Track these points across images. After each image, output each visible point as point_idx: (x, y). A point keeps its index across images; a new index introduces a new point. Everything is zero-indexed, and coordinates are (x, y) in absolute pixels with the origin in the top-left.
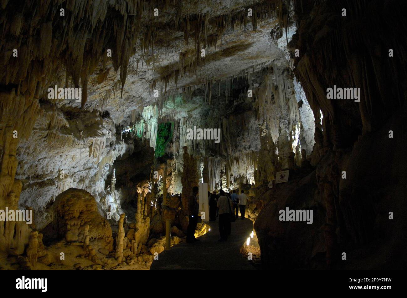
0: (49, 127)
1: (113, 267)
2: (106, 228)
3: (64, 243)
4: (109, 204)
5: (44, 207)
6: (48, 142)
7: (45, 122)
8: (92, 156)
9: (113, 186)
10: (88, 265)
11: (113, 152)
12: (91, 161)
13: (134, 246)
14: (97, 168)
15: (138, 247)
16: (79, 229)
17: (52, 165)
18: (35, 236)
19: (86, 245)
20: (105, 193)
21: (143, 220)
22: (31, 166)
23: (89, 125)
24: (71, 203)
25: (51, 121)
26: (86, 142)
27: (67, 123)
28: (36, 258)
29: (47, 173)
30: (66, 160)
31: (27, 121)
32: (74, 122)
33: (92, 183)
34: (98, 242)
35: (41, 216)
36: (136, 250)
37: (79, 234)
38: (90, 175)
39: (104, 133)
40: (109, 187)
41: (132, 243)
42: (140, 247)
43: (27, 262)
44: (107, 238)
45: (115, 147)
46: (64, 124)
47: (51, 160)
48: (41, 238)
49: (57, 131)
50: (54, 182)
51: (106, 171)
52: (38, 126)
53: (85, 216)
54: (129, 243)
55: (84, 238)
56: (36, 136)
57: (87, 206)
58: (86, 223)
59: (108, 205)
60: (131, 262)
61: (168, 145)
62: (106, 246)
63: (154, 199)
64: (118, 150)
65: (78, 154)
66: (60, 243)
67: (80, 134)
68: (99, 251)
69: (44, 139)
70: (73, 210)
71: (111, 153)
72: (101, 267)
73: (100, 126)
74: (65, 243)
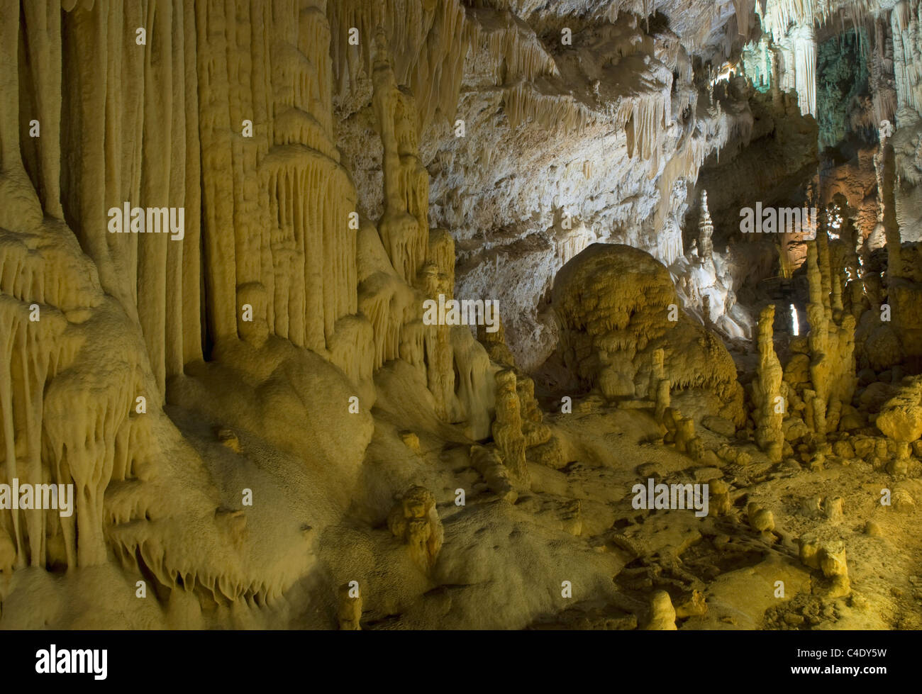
0: (506, 79)
1: (757, 476)
2: (715, 354)
3: (598, 404)
4: (701, 292)
5: (532, 311)
6: (509, 125)
7: (491, 67)
8: (635, 157)
9: (706, 241)
10: (680, 469)
11: (694, 142)
12: (637, 175)
13: (813, 407)
14: (655, 193)
15: (827, 412)
16: (633, 361)
17: (534, 195)
18: (510, 387)
19: (664, 407)
20: (688, 263)
21: (834, 325)
22: (480, 203)
23: (615, 62)
24: (600, 286)
25: (505, 60)
26: (615, 113)
27: (552, 61)
28: (524, 450)
29: (523, 218)
30: (569, 179)
31: (441, 66)
32: (571, 60)
33: (647, 237)
34: (695, 396)
35: (528, 333)
36: (822, 420)
37: (636, 375)
38: (639, 217)
39: (663, 79)
40: (694, 244)
41: (807, 399)
42: (835, 412)
43: (499, 464)
44: (722, 387)
45: (696, 128)
46: (545, 66)
47: (528, 182)
48: (529, 391)
49: (529, 88)
50: (546, 242)
51: (679, 199)
52: (473, 78)
53: (648, 323)
54: (797, 399)
55: (655, 386)
56: (476, 112)
57: (646, 292)
58: (652, 344)
59: (700, 295)
60: (813, 460)
61: (855, 106)
62: (721, 409)
63: (853, 260)
64: (707, 136)
65: (596, 156)
66: (586, 403)
67: (592, 92)
68: (703, 422)
69: (496, 120)
70: (609, 308)
71: (688, 144)
72: (722, 474)
73: (647, 60)
74: (601, 403)
